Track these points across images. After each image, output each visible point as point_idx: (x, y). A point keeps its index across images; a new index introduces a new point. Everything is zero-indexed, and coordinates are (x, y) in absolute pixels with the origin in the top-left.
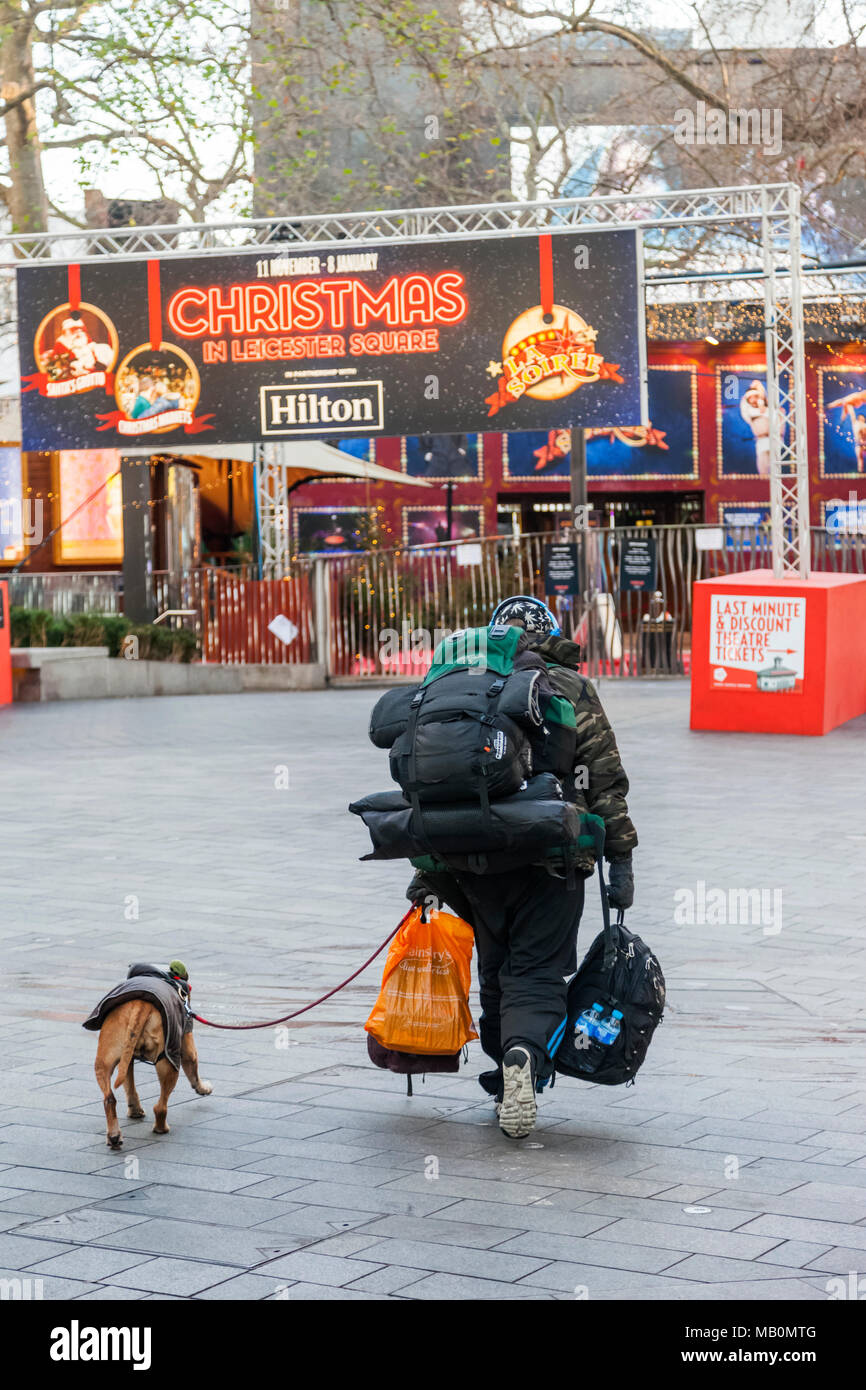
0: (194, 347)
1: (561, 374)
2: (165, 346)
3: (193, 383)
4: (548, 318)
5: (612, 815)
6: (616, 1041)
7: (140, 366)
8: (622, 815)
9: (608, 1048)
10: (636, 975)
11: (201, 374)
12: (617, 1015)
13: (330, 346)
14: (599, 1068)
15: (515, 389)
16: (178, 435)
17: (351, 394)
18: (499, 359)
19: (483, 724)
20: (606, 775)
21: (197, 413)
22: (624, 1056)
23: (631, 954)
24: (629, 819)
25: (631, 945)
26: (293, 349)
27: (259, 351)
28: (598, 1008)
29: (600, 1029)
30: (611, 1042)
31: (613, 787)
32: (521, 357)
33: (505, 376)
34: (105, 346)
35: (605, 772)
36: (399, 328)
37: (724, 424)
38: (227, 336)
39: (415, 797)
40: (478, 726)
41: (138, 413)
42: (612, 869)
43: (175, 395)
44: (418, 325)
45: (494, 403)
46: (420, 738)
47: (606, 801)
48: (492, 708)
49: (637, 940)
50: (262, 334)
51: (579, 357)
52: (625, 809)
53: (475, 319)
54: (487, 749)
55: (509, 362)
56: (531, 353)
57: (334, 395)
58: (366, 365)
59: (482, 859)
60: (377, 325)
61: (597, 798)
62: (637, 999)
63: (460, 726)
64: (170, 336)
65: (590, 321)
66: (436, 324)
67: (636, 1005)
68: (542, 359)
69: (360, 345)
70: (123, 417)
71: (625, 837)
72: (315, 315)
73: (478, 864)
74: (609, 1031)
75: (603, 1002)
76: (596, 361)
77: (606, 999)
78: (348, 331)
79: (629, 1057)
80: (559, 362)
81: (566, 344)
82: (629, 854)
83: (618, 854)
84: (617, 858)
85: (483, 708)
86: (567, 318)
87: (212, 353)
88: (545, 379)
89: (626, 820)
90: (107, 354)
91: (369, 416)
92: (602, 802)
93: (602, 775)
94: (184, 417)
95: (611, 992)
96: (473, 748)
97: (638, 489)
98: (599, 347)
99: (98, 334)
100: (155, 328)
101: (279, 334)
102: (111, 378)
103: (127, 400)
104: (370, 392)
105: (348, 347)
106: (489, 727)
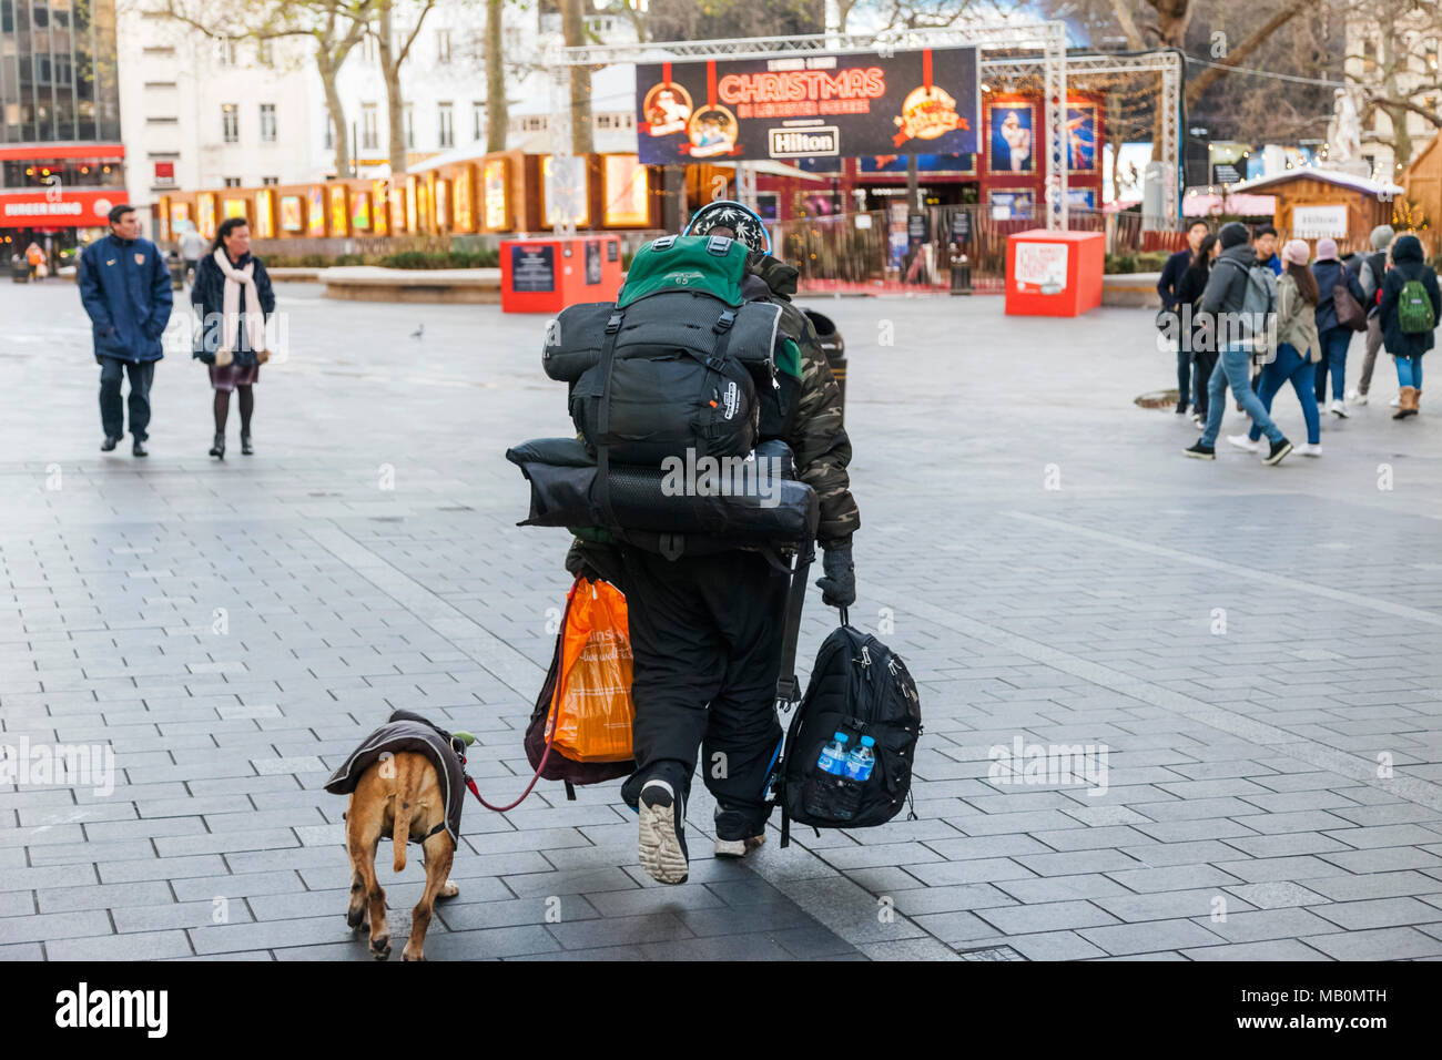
0: (734, 108)
1: (935, 125)
2: (719, 108)
3: (733, 127)
4: (928, 94)
5: (829, 489)
6: (873, 774)
7: (704, 118)
8: (841, 490)
9: (864, 784)
10: (879, 686)
11: (738, 123)
12: (868, 741)
13: (809, 109)
14: (858, 812)
15: (910, 133)
16: (725, 157)
17: (819, 134)
18: (901, 115)
19: (708, 368)
20: (824, 438)
21: (736, 144)
22: (888, 791)
23: (867, 661)
24: (850, 494)
25: (865, 649)
26: (788, 110)
27: (769, 111)
28: (841, 737)
29: (849, 765)
30: (867, 777)
31: (830, 453)
32: (913, 115)
33: (905, 125)
34: (683, 107)
35: (822, 433)
36: (848, 99)
37: (993, 142)
38: (752, 102)
39: (603, 454)
40: (703, 371)
41: (704, 144)
42: (826, 556)
43: (723, 135)
44: (857, 97)
45: (898, 140)
46: (618, 375)
47: (823, 470)
48: (721, 348)
49: (871, 641)
50: (772, 102)
51: (945, 115)
52: (846, 482)
53: (888, 94)
54: (712, 403)
55: (907, 118)
56: (919, 113)
57: (810, 135)
58: (829, 119)
59: (678, 541)
60: (835, 97)
61: (810, 466)
62: (888, 716)
63: (676, 368)
64: (721, 102)
65: (952, 95)
66: (868, 97)
67: (887, 722)
68: (925, 116)
69: (826, 108)
70: (693, 145)
71: (844, 518)
72: (800, 93)
73: (672, 548)
74: (859, 764)
75: (846, 729)
76: (954, 117)
77: (849, 724)
78: (819, 100)
79: (891, 787)
80: (934, 117)
81: (938, 108)
82: (849, 538)
83: (834, 538)
84: (833, 543)
85: (709, 347)
86: (939, 94)
87: (744, 112)
88: (926, 127)
89: (847, 496)
90: (685, 111)
91: (830, 147)
92: (816, 471)
93: (817, 437)
94: (728, 146)
95: (855, 714)
96: (694, 400)
97: (938, 181)
98: (957, 110)
99: (680, 100)
100: (711, 96)
101: (781, 102)
102: (687, 125)
103: (695, 137)
104: (831, 134)
105: (818, 109)
106: (718, 374)
